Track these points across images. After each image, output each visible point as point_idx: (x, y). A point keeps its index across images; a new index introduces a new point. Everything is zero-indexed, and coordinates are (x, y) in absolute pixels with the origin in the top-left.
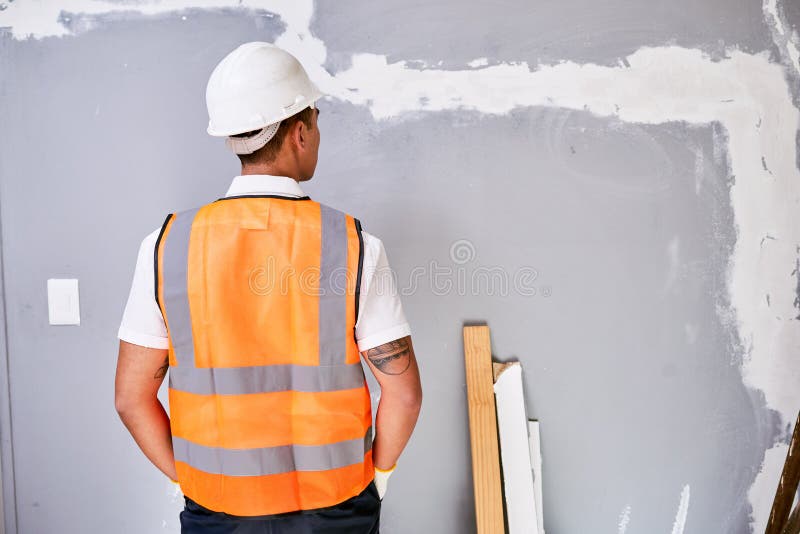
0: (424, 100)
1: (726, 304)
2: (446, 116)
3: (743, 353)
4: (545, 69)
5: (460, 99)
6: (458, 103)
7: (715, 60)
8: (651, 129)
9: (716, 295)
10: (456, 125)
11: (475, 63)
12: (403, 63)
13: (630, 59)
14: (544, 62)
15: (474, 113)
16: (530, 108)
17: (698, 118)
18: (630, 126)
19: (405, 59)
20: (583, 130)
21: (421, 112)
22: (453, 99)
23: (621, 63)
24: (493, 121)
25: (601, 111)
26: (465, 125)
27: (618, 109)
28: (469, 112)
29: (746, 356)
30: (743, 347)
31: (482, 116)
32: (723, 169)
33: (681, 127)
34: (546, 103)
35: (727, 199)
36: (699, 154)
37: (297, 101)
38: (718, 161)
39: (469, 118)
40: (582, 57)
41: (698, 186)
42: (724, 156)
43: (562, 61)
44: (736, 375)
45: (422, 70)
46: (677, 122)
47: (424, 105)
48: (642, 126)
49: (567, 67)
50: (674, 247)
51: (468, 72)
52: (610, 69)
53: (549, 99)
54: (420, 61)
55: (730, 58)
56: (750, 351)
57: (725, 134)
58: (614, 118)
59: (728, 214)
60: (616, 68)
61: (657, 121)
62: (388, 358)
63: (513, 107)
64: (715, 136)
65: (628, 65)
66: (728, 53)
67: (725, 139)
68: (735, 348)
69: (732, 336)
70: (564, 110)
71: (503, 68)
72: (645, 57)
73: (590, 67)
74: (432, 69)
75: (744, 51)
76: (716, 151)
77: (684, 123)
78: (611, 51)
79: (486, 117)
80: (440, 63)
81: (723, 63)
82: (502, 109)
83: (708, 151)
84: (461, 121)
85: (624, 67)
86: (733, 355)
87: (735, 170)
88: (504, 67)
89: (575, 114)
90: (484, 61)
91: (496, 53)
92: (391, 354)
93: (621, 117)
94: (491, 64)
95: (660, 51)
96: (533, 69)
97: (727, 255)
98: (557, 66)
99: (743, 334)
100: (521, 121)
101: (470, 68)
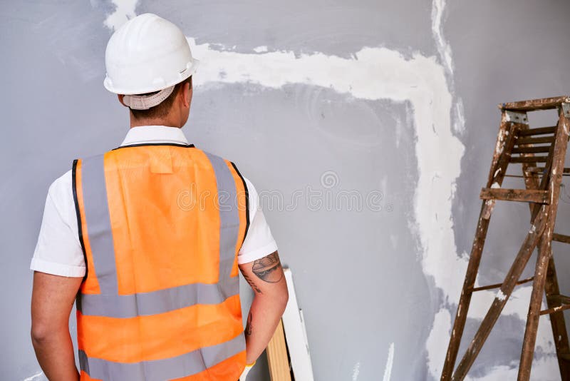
0: (222, 74)
1: (413, 220)
2: (238, 87)
3: (423, 252)
4: (305, 57)
5: (248, 75)
6: (247, 78)
7: (407, 60)
8: (371, 103)
9: (408, 215)
10: (245, 94)
11: (258, 49)
12: (207, 45)
13: (358, 54)
14: (305, 53)
15: (258, 86)
16: (296, 85)
17: (398, 97)
18: (358, 100)
19: (209, 43)
20: (329, 101)
21: (220, 83)
22: (244, 75)
23: (353, 57)
24: (271, 92)
25: (341, 89)
26: (251, 94)
27: (351, 88)
28: (254, 85)
29: (424, 254)
30: (423, 249)
31: (263, 89)
32: (412, 131)
33: (388, 102)
34: (306, 82)
35: (413, 151)
36: (399, 121)
37: (188, 67)
38: (409, 126)
39: (255, 89)
40: (329, 50)
41: (398, 143)
42: (412, 122)
43: (316, 52)
44: (419, 267)
45: (221, 51)
46: (386, 100)
47: (222, 77)
48: (365, 101)
49: (319, 57)
50: (384, 183)
51: (254, 55)
52: (346, 60)
53: (308, 79)
54: (220, 45)
55: (414, 59)
56: (427, 250)
57: (413, 108)
58: (348, 94)
59: (414, 160)
60: (350, 60)
61: (374, 98)
62: (269, 270)
63: (284, 83)
64: (407, 109)
65: (356, 58)
66: (414, 56)
67: (412, 112)
68: (419, 249)
69: (417, 241)
70: (317, 87)
71: (277, 55)
72: (367, 54)
73: (334, 58)
74: (229, 51)
75: (423, 55)
76: (408, 119)
77: (390, 100)
78: (345, 48)
79: (267, 89)
80: (234, 47)
81: (411, 62)
82: (277, 84)
83: (403, 119)
84: (249, 91)
85: (354, 60)
86: (417, 254)
87: (419, 132)
88: (278, 53)
89: (324, 90)
90: (264, 48)
91: (274, 43)
92: (271, 267)
93: (353, 95)
94: (270, 50)
95: (375, 50)
96: (297, 56)
97: (414, 188)
98: (313, 56)
99: (423, 240)
100: (291, 94)
101: (255, 53)
